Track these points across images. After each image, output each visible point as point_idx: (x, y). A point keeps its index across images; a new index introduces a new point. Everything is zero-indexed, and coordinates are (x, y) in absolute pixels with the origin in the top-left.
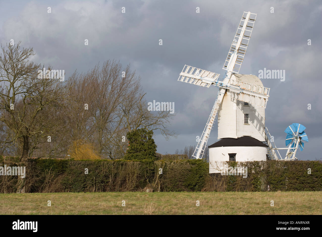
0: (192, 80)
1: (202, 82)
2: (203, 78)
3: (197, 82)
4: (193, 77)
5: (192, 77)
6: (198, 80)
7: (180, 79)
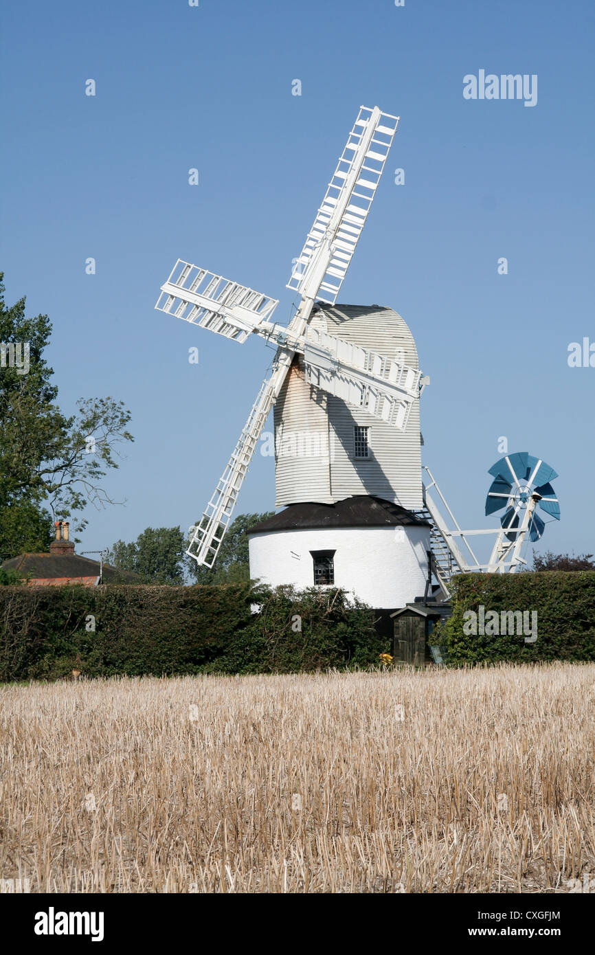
0: (196, 313)
1: (225, 324)
2: (227, 310)
3: (210, 321)
4: (198, 304)
5: (195, 301)
6: (212, 314)
7: (161, 305)
